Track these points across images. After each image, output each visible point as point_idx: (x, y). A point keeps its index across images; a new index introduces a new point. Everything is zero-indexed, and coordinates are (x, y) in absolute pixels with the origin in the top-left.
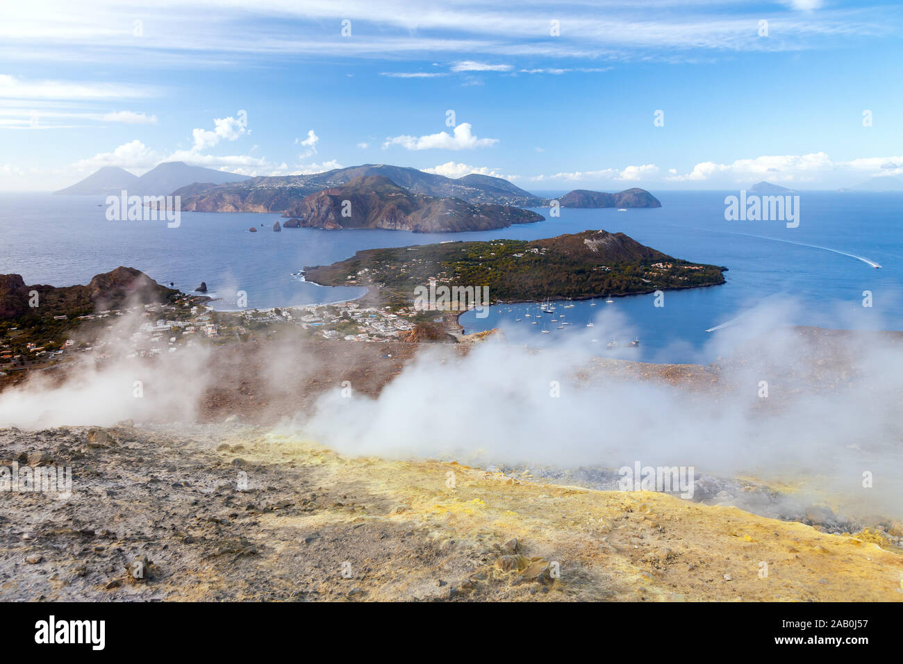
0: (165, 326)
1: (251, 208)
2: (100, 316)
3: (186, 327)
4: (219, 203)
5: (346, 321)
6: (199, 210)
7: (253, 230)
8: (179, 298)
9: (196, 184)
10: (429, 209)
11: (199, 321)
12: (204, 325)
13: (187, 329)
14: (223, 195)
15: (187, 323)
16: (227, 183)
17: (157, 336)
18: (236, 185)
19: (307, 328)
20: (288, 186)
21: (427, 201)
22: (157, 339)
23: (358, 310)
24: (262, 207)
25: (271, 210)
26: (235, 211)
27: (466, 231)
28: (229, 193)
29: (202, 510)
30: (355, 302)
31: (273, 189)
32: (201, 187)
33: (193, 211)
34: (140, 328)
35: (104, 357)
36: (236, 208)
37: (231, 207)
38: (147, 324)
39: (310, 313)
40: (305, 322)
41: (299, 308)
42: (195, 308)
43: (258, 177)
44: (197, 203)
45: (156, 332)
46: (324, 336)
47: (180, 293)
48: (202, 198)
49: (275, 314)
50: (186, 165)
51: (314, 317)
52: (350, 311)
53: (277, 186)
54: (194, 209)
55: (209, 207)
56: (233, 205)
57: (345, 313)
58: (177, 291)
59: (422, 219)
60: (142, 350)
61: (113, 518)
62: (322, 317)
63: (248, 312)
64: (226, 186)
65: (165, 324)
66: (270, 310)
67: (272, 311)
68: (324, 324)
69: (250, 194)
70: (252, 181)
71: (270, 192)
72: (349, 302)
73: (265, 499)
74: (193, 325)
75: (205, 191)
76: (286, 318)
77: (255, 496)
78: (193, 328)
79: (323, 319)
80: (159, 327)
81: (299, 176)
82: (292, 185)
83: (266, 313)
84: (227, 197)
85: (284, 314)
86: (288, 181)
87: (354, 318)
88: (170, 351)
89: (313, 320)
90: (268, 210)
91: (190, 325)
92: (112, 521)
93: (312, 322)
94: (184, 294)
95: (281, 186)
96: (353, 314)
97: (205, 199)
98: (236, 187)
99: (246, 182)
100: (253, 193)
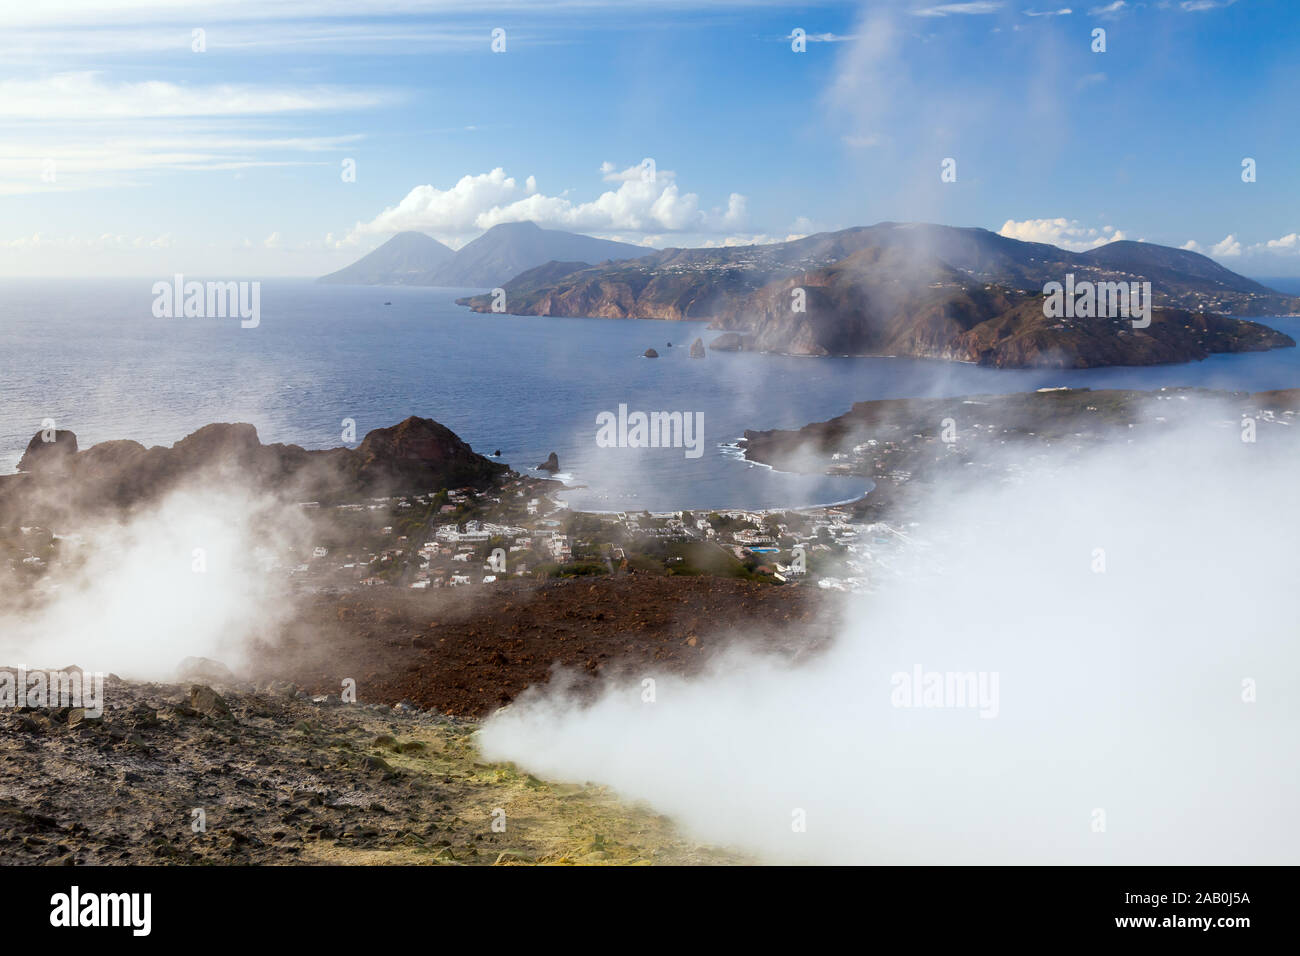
0: (480, 534)
1: (650, 311)
2: (373, 507)
3: (517, 536)
4: (592, 301)
5: (824, 547)
6: (555, 312)
7: (652, 354)
8: (509, 480)
9: (553, 263)
10: (1016, 319)
11: (541, 527)
12: (550, 536)
13: (518, 541)
14: (601, 285)
15: (518, 530)
16: (610, 262)
17: (466, 551)
18: (625, 266)
19: (742, 557)
20: (724, 267)
21: (1013, 299)
22: (463, 557)
23: (849, 526)
24: (671, 308)
25: (688, 316)
26: (619, 315)
27: (1100, 365)
28: (612, 280)
29: (242, 822)
30: (843, 508)
31: (695, 274)
32: (565, 269)
33: (545, 315)
34: (438, 534)
35: (373, 583)
36: (624, 310)
37: (614, 309)
38: (448, 527)
39: (750, 525)
40: (740, 544)
41: (729, 514)
42: (535, 502)
43: (667, 250)
44: (552, 300)
45: (464, 543)
46: (776, 575)
47: (510, 472)
48: (563, 290)
49: (682, 524)
50: (537, 227)
51: (759, 534)
52: (832, 527)
53: (701, 268)
54: (547, 310)
55: (575, 309)
56: (619, 304)
57: (824, 532)
58: (506, 468)
59: (1001, 337)
60: (438, 576)
61: (105, 811)
62: (776, 536)
63: (632, 517)
64: (606, 268)
65: (481, 529)
66: (673, 514)
67: (676, 517)
68: (779, 551)
69: (651, 283)
70: (654, 258)
71: (689, 279)
72: (832, 508)
73: (356, 822)
74: (529, 535)
75: (569, 277)
76: (704, 532)
77: (342, 815)
78: (528, 540)
79: (778, 539)
80: (469, 534)
81: (747, 248)
82: (732, 265)
83: (666, 520)
84: (608, 290)
85: (700, 525)
86: (723, 258)
87: (839, 541)
88: (485, 581)
89: (757, 540)
90: (682, 313)
91: (523, 535)
92: (102, 815)
93: (753, 545)
94: (518, 474)
95: (710, 267)
96: (839, 533)
97: (566, 293)
98: (625, 270)
99: (644, 260)
100: (655, 280)
